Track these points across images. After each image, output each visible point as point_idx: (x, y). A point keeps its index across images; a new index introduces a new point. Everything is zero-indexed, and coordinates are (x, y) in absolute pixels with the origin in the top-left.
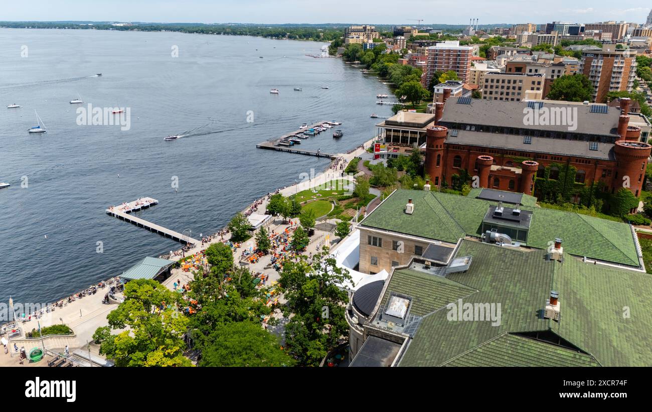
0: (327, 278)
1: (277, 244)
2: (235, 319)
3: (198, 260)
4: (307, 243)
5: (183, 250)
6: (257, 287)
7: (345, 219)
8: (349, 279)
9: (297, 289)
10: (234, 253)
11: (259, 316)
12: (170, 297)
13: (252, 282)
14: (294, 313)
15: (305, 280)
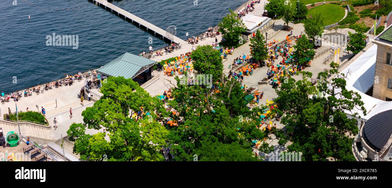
0: (334, 102)
1: (276, 54)
2: (221, 139)
3: (182, 64)
4: (312, 56)
5: (166, 49)
6: (249, 105)
7: (359, 29)
8: (360, 106)
9: (297, 113)
10: (223, 60)
11: (250, 140)
12: (149, 103)
13: (243, 98)
14: (291, 141)
15: (307, 102)
